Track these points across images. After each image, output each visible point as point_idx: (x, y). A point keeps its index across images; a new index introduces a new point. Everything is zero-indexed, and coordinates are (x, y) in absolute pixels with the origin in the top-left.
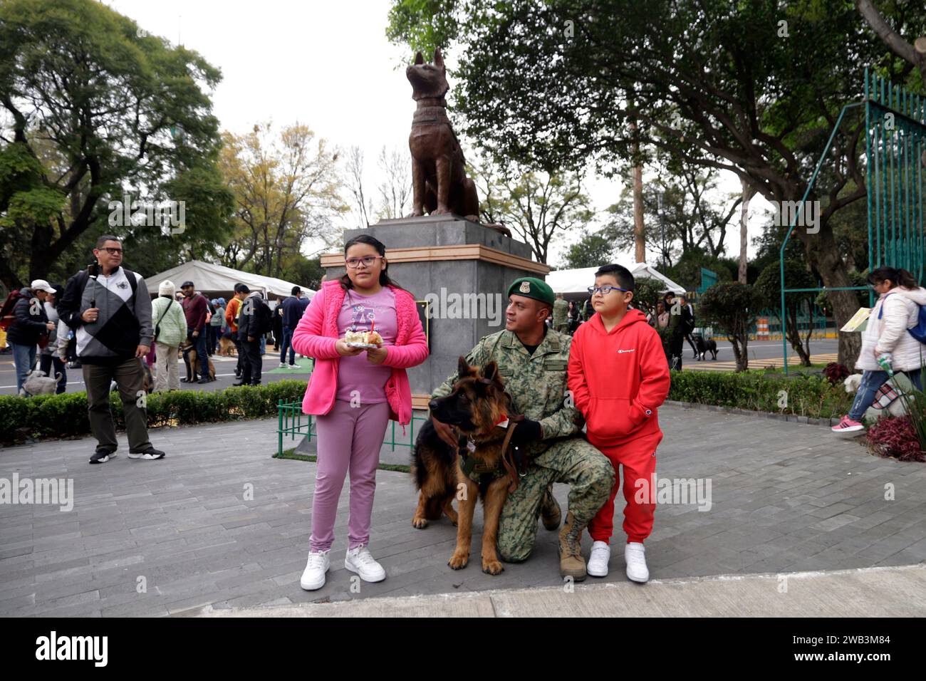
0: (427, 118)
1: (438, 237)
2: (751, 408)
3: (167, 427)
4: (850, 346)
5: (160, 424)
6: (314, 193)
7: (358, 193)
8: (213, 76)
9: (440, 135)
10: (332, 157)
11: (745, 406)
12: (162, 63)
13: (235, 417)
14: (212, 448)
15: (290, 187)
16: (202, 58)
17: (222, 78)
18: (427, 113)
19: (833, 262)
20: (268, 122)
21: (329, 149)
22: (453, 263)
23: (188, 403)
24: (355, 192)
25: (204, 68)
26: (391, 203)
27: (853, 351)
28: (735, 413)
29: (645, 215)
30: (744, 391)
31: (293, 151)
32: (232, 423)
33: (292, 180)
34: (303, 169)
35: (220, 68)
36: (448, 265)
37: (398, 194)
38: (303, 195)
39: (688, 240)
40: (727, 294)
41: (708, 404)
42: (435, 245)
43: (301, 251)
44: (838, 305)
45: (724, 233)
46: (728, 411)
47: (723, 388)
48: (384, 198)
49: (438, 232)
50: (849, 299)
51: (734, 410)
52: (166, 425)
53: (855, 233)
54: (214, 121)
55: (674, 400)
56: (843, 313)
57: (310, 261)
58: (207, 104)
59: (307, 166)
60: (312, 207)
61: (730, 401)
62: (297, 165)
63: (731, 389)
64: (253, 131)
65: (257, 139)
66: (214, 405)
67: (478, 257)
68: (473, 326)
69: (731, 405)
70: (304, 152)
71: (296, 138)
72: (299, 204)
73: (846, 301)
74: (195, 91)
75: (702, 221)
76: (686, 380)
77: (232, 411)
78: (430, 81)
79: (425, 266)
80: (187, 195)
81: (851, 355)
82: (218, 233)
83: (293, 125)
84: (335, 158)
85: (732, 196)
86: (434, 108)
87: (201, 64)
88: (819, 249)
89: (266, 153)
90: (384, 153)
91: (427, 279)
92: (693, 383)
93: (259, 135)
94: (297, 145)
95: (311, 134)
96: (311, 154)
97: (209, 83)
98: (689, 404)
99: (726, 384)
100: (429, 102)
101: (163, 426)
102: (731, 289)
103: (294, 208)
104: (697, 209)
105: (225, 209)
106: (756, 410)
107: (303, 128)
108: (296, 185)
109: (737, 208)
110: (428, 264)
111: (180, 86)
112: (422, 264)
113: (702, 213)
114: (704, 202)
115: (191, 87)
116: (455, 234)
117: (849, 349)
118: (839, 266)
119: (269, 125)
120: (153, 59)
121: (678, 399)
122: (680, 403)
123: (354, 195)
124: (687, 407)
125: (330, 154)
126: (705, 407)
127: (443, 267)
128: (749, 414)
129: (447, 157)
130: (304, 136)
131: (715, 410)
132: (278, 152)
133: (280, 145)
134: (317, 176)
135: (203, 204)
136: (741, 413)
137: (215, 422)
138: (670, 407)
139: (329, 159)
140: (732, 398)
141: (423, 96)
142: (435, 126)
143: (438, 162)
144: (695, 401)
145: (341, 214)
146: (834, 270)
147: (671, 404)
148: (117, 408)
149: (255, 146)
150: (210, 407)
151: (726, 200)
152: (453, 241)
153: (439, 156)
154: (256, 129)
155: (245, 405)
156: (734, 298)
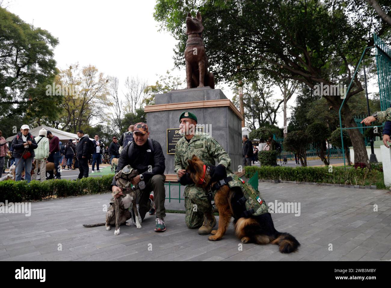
0: (195, 42)
1: (205, 97)
2: (330, 183)
3: (52, 199)
4: (360, 156)
5: (47, 197)
6: (97, 97)
7: (116, 98)
8: (54, 42)
9: (201, 51)
10: (106, 81)
11: (327, 182)
12: (31, 35)
13: (86, 193)
14: (84, 207)
15: (86, 94)
16: (49, 34)
17: (58, 43)
18: (195, 40)
19: (350, 119)
20: (76, 65)
21: (104, 77)
22: (215, 109)
23: (63, 186)
24: (114, 98)
25: (50, 39)
26: (131, 102)
27: (361, 158)
28: (323, 185)
29: (244, 108)
30: (326, 175)
31: (88, 78)
32: (85, 196)
33: (87, 91)
34: (93, 86)
35: (58, 38)
36: (213, 109)
37: (134, 98)
38: (92, 98)
39: (261, 119)
40: (297, 136)
41: (309, 181)
42: (204, 100)
43: (90, 123)
44: (354, 138)
45: (275, 116)
46: (319, 185)
47: (317, 174)
48: (127, 100)
49: (206, 94)
50: (358, 135)
51: (322, 184)
52: (51, 197)
53: (331, 115)
54: (54, 62)
55: (291, 180)
56: (356, 142)
57: (93, 128)
58: (51, 54)
59: (94, 85)
60: (95, 103)
61: (320, 180)
62: (90, 84)
63: (321, 174)
64: (69, 69)
65: (71, 73)
66: (76, 187)
67: (229, 105)
68: (227, 139)
69: (320, 182)
70: (93, 79)
71: (89, 72)
72: (90, 102)
73: (357, 136)
74: (46, 48)
75: (267, 110)
76: (298, 171)
77: (85, 190)
78: (196, 25)
79: (201, 110)
80: (41, 94)
81: (361, 160)
82: (54, 112)
83: (88, 67)
84: (107, 81)
85: (278, 100)
86: (198, 38)
87: (49, 36)
88: (344, 113)
89: (75, 78)
90: (128, 80)
91: (202, 117)
92: (301, 172)
93: (72, 70)
94: (90, 75)
95: (97, 70)
96: (96, 80)
97: (52, 45)
98: (299, 182)
99: (318, 172)
100: (195, 35)
101: (49, 198)
102: (299, 134)
103: (87, 103)
104: (265, 105)
105: (58, 102)
106: (333, 183)
107: (93, 68)
108: (89, 93)
109: (280, 105)
110: (202, 109)
111: (39, 45)
112: (199, 109)
113: (267, 107)
114: (268, 102)
115: (44, 46)
116: (215, 95)
117: (359, 157)
118: (353, 121)
119: (77, 66)
120: (26, 33)
121: (294, 180)
122: (295, 182)
123: (114, 99)
124: (299, 184)
125: (105, 79)
126: (307, 183)
127: (210, 110)
128: (330, 185)
129: (204, 61)
130: (93, 71)
131: (313, 184)
132: (81, 78)
133: (82, 75)
134: (98, 89)
135: (48, 99)
136: (326, 185)
137: (77, 196)
138: (290, 184)
139: (104, 81)
140: (321, 178)
141: (193, 32)
142: (199, 46)
143: (199, 64)
144: (302, 181)
145: (108, 107)
146: (351, 123)
147: (291, 183)
148: (26, 189)
149: (70, 75)
150: (74, 188)
151: (275, 102)
152: (213, 99)
153: (200, 60)
154: (71, 68)
155: (91, 187)
156: (301, 138)
